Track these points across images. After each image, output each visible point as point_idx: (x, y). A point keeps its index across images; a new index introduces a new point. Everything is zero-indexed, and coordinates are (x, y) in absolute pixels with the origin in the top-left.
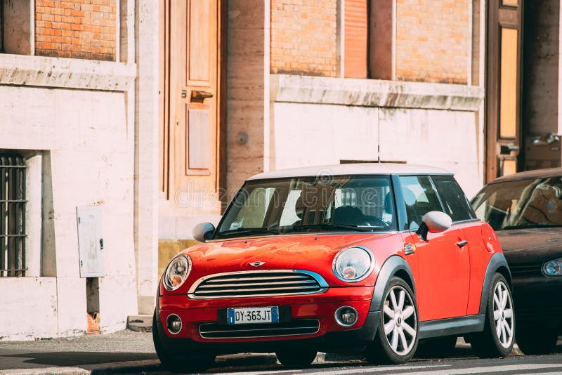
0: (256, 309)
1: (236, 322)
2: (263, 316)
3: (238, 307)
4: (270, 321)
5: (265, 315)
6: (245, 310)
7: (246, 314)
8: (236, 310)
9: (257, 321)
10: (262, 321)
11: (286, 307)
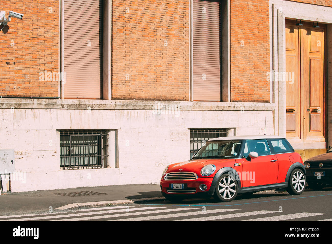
0: (178, 184)
1: (173, 188)
2: (180, 187)
3: (174, 183)
4: (182, 188)
5: (180, 186)
6: (175, 184)
7: (176, 185)
8: (173, 184)
9: (178, 188)
10: (179, 188)
11: (185, 184)
